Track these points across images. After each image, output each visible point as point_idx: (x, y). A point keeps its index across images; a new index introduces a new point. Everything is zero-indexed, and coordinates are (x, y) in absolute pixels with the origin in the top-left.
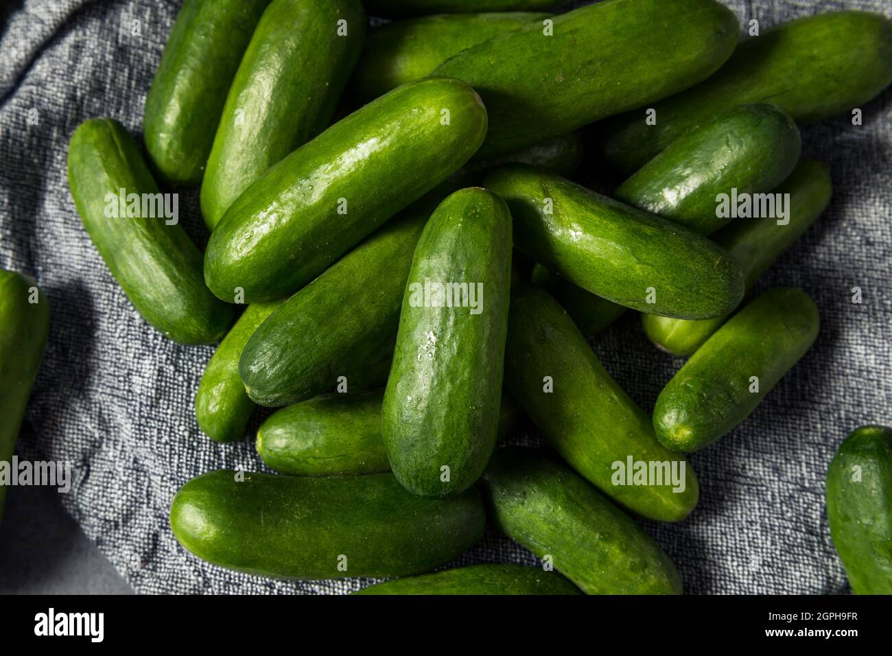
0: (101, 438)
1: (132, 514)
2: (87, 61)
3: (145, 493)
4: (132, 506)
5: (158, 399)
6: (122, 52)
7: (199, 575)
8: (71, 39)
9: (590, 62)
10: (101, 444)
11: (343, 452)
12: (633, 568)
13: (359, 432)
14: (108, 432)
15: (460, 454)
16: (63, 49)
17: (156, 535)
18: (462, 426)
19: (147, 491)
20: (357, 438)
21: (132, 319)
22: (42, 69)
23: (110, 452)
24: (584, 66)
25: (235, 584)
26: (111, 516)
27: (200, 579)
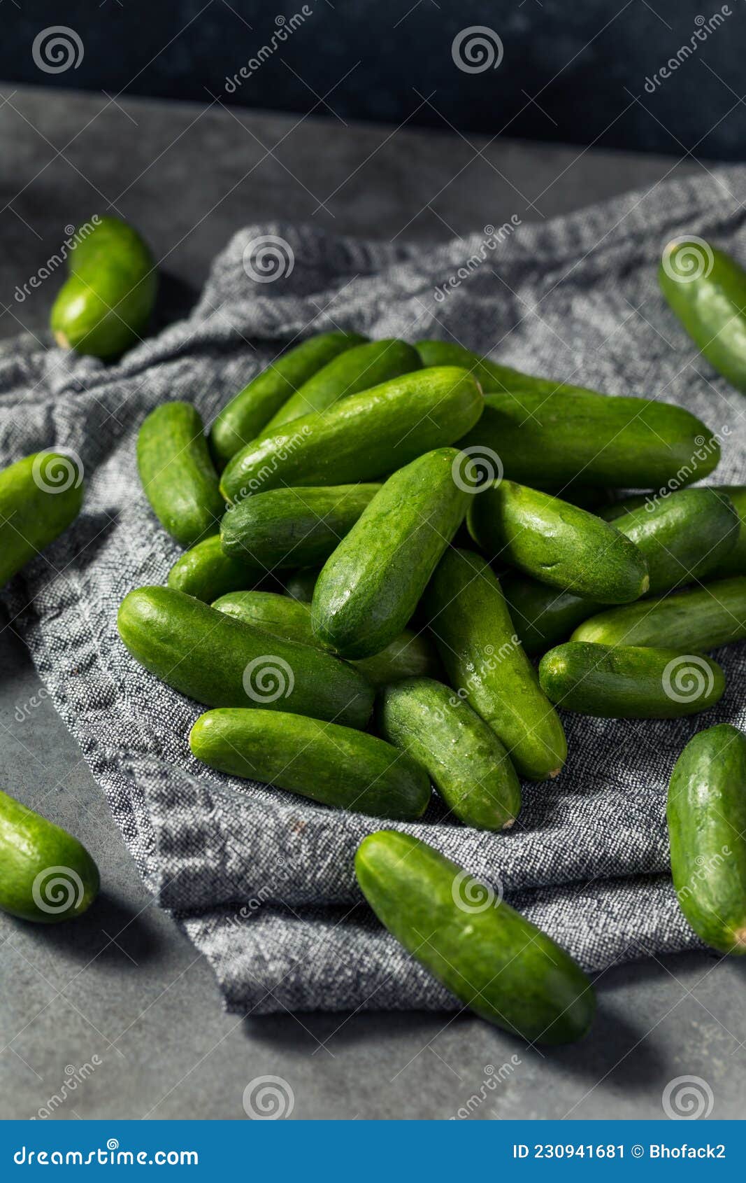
0: (82, 595)
1: (82, 643)
2: (190, 377)
3: (100, 630)
4: (85, 635)
5: (141, 572)
6: (219, 384)
7: (120, 680)
8: (185, 361)
9: (582, 417)
10: (79, 599)
11: (276, 620)
12: (481, 751)
13: (295, 610)
14: (88, 593)
15: (369, 595)
16: (175, 367)
17: (95, 656)
18: (378, 574)
19: (102, 630)
20: (292, 613)
21: (144, 527)
22: (152, 373)
23: (83, 606)
24: (576, 417)
25: (146, 691)
26: (64, 637)
27: (119, 684)
